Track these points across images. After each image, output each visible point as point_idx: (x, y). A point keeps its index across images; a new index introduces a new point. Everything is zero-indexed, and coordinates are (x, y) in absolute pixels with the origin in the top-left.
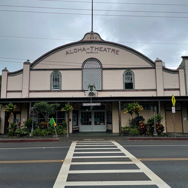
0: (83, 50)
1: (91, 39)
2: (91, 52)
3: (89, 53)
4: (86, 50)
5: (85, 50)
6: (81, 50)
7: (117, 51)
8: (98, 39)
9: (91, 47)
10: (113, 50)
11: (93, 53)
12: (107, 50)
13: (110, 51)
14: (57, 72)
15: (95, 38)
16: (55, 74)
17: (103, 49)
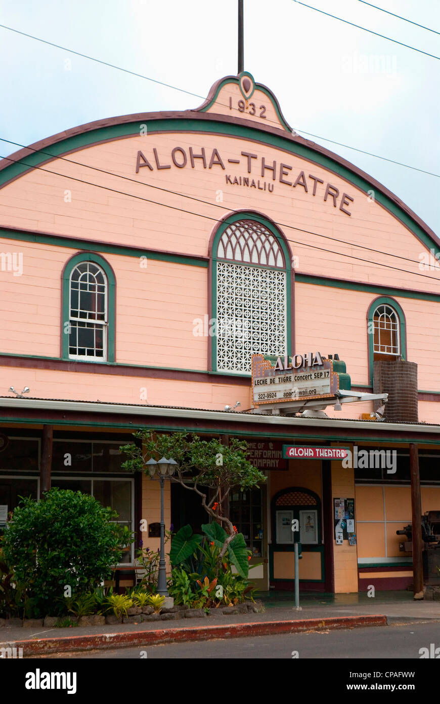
0: (213, 163)
1: (241, 109)
2: (246, 181)
3: (236, 182)
4: (225, 163)
5: (220, 163)
6: (202, 157)
7: (347, 199)
8: (271, 121)
9: (243, 154)
10: (332, 192)
11: (253, 185)
12: (310, 183)
13: (321, 190)
14: (94, 257)
15: (258, 112)
16: (83, 268)
17: (292, 177)
